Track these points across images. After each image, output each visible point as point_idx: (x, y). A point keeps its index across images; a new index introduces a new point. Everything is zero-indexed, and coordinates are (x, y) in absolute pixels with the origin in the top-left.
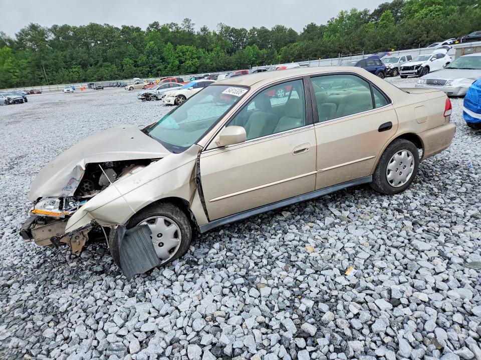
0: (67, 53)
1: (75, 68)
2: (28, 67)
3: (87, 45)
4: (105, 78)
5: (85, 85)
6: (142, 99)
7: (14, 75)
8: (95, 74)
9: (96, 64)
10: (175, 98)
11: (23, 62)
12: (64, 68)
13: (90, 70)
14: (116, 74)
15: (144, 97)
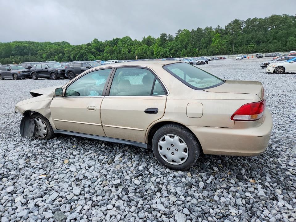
0: (250, 35)
1: (252, 44)
2: (225, 44)
3: (266, 29)
4: (271, 50)
5: (254, 55)
6: (263, 67)
7: (217, 49)
8: (264, 48)
9: (267, 42)
10: (275, 68)
11: (224, 42)
12: (245, 44)
13: (262, 45)
14: (280, 48)
15: (264, 66)
